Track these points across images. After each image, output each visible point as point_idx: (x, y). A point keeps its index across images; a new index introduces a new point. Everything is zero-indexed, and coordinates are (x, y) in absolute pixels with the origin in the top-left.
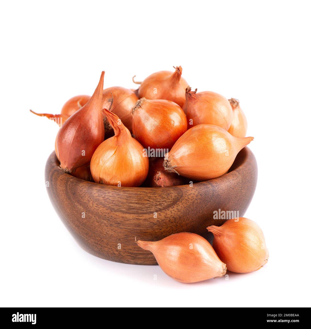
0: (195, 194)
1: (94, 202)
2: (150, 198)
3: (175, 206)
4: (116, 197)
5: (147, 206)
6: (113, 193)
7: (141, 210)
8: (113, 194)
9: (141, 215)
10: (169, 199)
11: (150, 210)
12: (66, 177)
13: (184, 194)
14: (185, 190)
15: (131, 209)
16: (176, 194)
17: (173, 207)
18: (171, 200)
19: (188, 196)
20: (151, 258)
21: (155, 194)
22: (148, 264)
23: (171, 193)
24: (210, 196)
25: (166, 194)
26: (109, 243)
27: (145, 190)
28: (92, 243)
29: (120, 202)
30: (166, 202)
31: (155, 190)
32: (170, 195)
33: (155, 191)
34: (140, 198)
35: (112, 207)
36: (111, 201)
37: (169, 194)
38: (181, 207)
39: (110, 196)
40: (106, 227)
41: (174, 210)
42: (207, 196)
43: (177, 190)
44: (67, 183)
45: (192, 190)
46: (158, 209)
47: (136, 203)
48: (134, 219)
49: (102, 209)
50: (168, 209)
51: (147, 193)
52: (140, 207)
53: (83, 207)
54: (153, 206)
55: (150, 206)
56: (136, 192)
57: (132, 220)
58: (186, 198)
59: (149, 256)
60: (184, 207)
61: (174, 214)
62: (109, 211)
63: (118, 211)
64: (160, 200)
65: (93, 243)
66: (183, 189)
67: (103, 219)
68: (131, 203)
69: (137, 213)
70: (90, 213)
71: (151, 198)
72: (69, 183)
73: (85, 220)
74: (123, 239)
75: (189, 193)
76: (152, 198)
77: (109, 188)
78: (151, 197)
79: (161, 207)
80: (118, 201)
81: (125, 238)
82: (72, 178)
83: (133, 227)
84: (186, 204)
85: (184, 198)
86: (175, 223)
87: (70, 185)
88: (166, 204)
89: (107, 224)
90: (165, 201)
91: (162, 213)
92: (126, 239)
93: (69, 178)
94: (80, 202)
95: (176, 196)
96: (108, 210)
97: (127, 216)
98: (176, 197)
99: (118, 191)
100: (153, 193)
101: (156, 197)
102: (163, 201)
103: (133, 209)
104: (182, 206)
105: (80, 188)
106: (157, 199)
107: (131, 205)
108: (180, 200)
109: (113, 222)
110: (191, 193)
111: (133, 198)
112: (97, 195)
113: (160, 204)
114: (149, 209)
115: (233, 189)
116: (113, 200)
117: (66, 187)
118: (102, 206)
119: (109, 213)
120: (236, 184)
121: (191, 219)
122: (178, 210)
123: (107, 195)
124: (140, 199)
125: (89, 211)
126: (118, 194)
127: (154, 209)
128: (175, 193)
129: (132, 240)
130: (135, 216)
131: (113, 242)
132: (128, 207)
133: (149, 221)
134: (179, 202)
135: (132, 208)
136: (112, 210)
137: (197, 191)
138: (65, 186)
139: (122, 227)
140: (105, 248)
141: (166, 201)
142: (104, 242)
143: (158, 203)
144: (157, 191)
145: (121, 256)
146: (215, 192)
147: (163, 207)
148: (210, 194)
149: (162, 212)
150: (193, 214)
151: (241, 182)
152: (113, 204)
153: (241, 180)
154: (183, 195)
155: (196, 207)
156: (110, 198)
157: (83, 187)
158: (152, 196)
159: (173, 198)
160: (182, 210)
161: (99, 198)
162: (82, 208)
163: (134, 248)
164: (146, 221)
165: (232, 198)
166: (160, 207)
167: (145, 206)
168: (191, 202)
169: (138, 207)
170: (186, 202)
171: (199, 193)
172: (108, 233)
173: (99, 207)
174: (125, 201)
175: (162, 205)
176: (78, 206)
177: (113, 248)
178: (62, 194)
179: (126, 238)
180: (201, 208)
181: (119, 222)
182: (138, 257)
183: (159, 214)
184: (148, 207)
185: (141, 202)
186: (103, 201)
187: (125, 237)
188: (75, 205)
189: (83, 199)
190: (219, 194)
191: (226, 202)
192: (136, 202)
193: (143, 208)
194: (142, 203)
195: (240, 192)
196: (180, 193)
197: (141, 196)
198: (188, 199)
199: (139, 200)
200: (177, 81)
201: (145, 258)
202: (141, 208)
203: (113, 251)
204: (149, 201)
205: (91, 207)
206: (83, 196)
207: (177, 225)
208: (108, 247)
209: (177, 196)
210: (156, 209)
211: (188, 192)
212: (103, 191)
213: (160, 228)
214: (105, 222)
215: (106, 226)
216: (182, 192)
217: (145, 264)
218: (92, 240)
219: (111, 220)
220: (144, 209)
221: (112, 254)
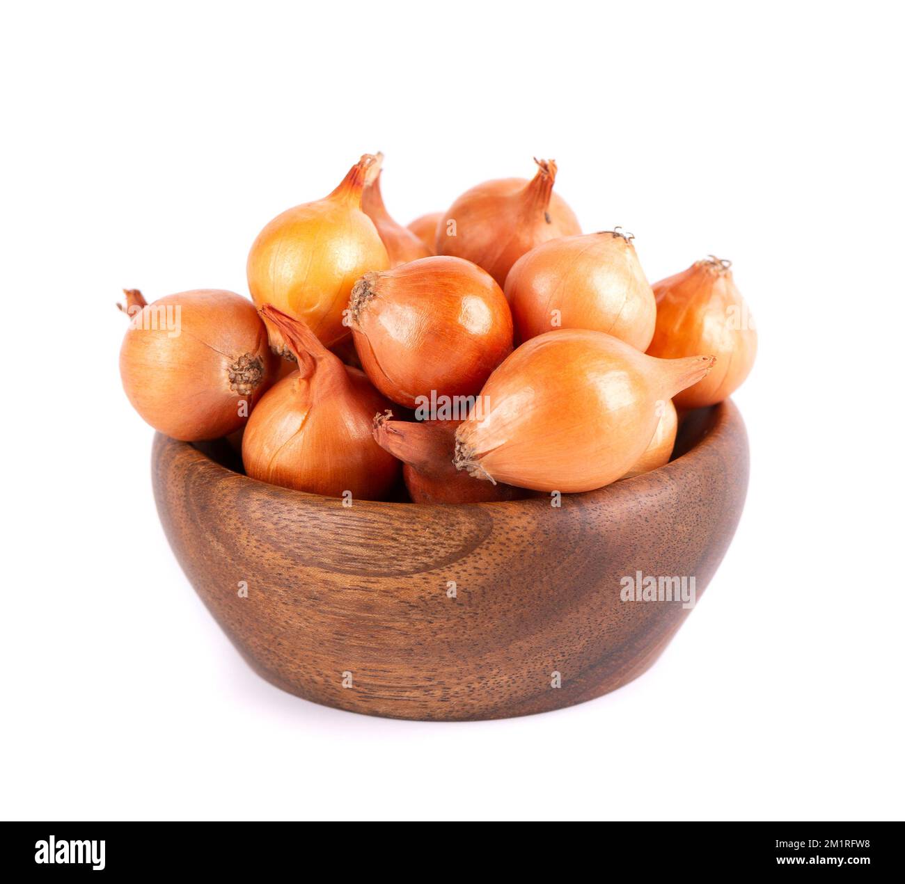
0: (529, 529)
1: (251, 534)
2: (398, 532)
3: (470, 560)
4: (309, 524)
5: (390, 554)
6: (301, 512)
7: (374, 564)
8: (300, 515)
9: (373, 579)
10: (453, 539)
11: (398, 567)
12: (190, 460)
13: (495, 527)
14: (500, 516)
15: (346, 561)
16: (473, 527)
17: (463, 561)
18: (458, 543)
19: (507, 533)
20: (411, 699)
21: (414, 524)
22: (406, 716)
23: (458, 523)
24: (572, 537)
25: (444, 524)
26: (296, 652)
27: (386, 511)
28: (256, 647)
29: (318, 538)
30: (445, 548)
31: (415, 513)
32: (457, 527)
33: (414, 515)
34: (371, 530)
35: (297, 551)
36: (294, 535)
37: (452, 525)
38: (487, 562)
39: (292, 522)
40: (282, 605)
41: (465, 571)
42: (565, 535)
43: (477, 515)
44: (189, 476)
45: (519, 518)
46: (421, 565)
47: (362, 545)
48: (357, 588)
49: (270, 557)
50: (448, 566)
51: (391, 518)
52: (372, 557)
53: (225, 546)
54: (407, 555)
55: (398, 555)
56: (361, 515)
57: (349, 591)
58: (502, 538)
59: (407, 694)
60: (496, 564)
61: (467, 580)
62: (288, 562)
63: (312, 564)
64: (428, 541)
65: (259, 648)
66: (494, 512)
67: (275, 584)
68: (348, 544)
69: (364, 573)
70: (243, 565)
71: (401, 533)
72: (193, 478)
73: (232, 583)
74: (331, 642)
75: (512, 526)
76: (406, 533)
77: (292, 498)
78: (401, 530)
79: (428, 559)
80: (313, 535)
81: (336, 639)
82: (204, 464)
83: (354, 610)
84: (501, 555)
85: (495, 538)
86: (470, 606)
87: (195, 482)
88: (442, 552)
89: (286, 599)
90: (442, 544)
91: (433, 577)
92: (339, 643)
93: (197, 464)
94: (217, 532)
95: (471, 531)
96: (286, 559)
97: (337, 578)
98: (472, 534)
99: (316, 508)
100: (409, 521)
101: (416, 530)
102: (434, 544)
103: (352, 562)
104: (489, 559)
105: (219, 492)
106: (420, 536)
107: (347, 548)
108: (484, 543)
109: (301, 592)
110: (517, 525)
111: (352, 529)
112: (258, 515)
113: (426, 551)
114: (395, 562)
115: (646, 521)
116: (300, 533)
117: (186, 486)
118: (273, 548)
119: (290, 568)
120: (657, 508)
121: (518, 597)
122: (476, 571)
123: (284, 516)
124: (371, 533)
125: (239, 557)
126: (314, 515)
127: (410, 564)
128: (471, 523)
129: (355, 646)
130: (357, 580)
131: (306, 650)
132: (337, 554)
133: (398, 597)
134: (481, 548)
135: (350, 556)
136: (297, 559)
137: (534, 521)
138: (184, 484)
139: (326, 608)
140: (290, 665)
141: (445, 544)
142: (284, 648)
143: (421, 549)
144: (419, 516)
145: (333, 688)
146: (588, 527)
147: (436, 561)
148: (573, 532)
149: (433, 574)
150: (522, 583)
151: (673, 502)
152: (298, 542)
153: (674, 496)
154: (494, 531)
155: (530, 566)
156: (293, 526)
157: (225, 491)
158: (405, 526)
159: (463, 535)
160: (488, 572)
161: (264, 524)
162: (223, 550)
163: (364, 670)
164: (387, 596)
165: (642, 547)
166: (426, 560)
167: (384, 554)
168: (514, 551)
169: (367, 556)
170: (501, 550)
171: (540, 526)
172: (290, 622)
173: (264, 549)
174: (332, 537)
175: (433, 554)
176: (213, 541)
177: (309, 667)
178: (176, 506)
179: (337, 641)
180: (546, 569)
181: (315, 593)
182: (377, 694)
183: (424, 579)
184: (394, 558)
185: (375, 543)
186: (274, 534)
187: (336, 636)
188: (205, 538)
189: (224, 525)
190: (602, 534)
191: (625, 556)
192: (362, 541)
193: (379, 560)
194: (378, 546)
195: (670, 532)
196: (483, 525)
197: (376, 525)
198: (507, 541)
199: (370, 537)
200: (540, 203)
201: (398, 700)
202: (375, 560)
203: (310, 673)
204: (397, 540)
205: (244, 548)
206: (225, 516)
207: (477, 614)
208: (297, 661)
209: (476, 532)
210: (415, 564)
211: (507, 523)
212: (276, 505)
213: (429, 618)
214: (281, 591)
215: (284, 603)
216: (491, 520)
217: (398, 715)
218: (255, 639)
219: (295, 587)
220: (381, 563)
221: (309, 683)
